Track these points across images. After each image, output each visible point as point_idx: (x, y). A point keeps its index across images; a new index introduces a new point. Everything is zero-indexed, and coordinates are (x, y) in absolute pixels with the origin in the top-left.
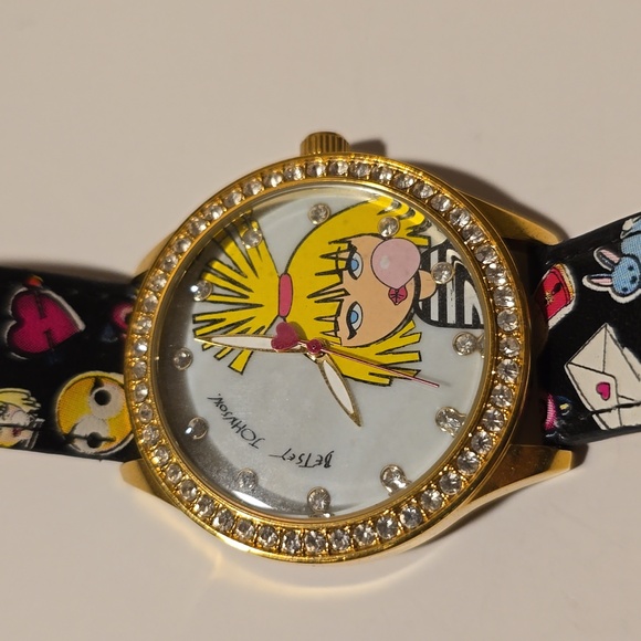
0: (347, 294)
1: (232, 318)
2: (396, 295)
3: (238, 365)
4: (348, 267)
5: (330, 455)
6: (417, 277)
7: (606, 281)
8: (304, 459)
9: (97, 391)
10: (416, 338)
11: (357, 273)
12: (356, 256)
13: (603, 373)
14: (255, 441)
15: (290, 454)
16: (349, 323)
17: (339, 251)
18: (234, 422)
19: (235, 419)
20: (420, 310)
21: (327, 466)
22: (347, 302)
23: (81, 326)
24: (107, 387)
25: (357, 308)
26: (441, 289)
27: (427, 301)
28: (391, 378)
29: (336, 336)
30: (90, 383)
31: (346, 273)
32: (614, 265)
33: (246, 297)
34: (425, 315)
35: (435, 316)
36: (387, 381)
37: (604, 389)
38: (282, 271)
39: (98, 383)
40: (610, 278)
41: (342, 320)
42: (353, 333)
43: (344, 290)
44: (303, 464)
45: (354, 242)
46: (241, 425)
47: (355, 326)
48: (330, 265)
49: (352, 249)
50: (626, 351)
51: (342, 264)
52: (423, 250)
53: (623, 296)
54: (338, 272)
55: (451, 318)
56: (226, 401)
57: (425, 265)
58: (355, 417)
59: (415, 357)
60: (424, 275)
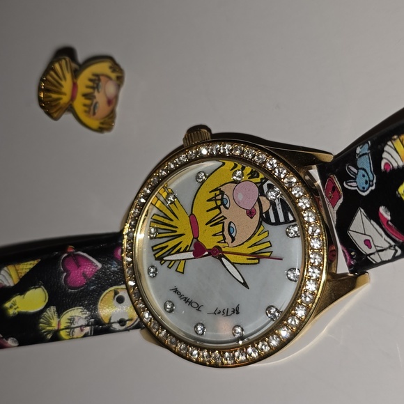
0: (225, 218)
1: (171, 244)
2: (251, 214)
3: (180, 269)
4: (223, 204)
5: (238, 307)
6: (259, 201)
7: (354, 184)
8: (225, 312)
9: (116, 297)
10: (266, 234)
11: (227, 206)
12: (225, 196)
13: (365, 234)
14: (198, 309)
15: (218, 311)
16: (230, 234)
17: (216, 196)
18: (186, 300)
19: (186, 298)
20: (265, 219)
21: (238, 313)
22: (226, 223)
23: (99, 265)
24: (121, 293)
25: (232, 225)
26: (273, 204)
27: (267, 213)
28: (258, 259)
29: (225, 242)
30: (113, 294)
31: (222, 207)
32: (356, 175)
33: (176, 231)
34: (268, 220)
35: (273, 220)
36: (256, 261)
37: (367, 243)
38: (189, 213)
39: (116, 293)
40: (355, 182)
41: (226, 233)
42: (233, 239)
43: (223, 216)
44: (226, 314)
45: (222, 188)
46: (190, 301)
47: (233, 235)
48: (213, 204)
49: (222, 193)
50: (372, 221)
51: (219, 203)
52: (259, 185)
53: (364, 192)
54: (218, 207)
55: (282, 219)
56: (179, 290)
57: (262, 193)
58: (245, 284)
59: (268, 244)
60: (262, 198)
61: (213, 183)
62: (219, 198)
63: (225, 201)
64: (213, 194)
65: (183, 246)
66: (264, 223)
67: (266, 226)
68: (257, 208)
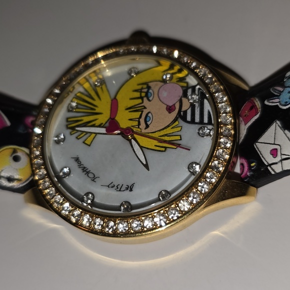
0: (145, 108)
1: (86, 119)
2: (170, 109)
3: (88, 142)
4: (147, 96)
5: (133, 185)
6: (181, 101)
7: (277, 100)
8: (119, 187)
9: (14, 155)
10: (180, 128)
11: (151, 98)
12: (151, 91)
13: (274, 144)
14: (94, 179)
15: (112, 185)
16: (146, 122)
17: (142, 88)
18: (84, 170)
19: (85, 168)
20: (182, 116)
21: (131, 190)
22: (145, 112)
23: (8, 123)
24: (19, 154)
25: (150, 115)
26: (192, 106)
27: (185, 112)
28: (166, 148)
29: (139, 128)
30: (11, 151)
31: (145, 99)
32: (281, 92)
34: (184, 118)
35: (189, 118)
36: (163, 149)
37: (274, 153)
39: (15, 151)
40: (279, 98)
42: (147, 126)
43: (144, 106)
44: (119, 189)
45: (150, 84)
46: (88, 171)
47: (149, 123)
48: (137, 95)
49: (149, 88)
50: (286, 131)
51: (143, 94)
52: (184, 88)
54: (141, 98)
55: (197, 119)
56: (81, 159)
57: (185, 95)
58: (146, 166)
59: (178, 138)
60: (184, 100)
62: (145, 91)
63: (149, 94)
64: (140, 87)
65: (97, 123)
66: (180, 120)
67: (180, 122)
68: (177, 106)
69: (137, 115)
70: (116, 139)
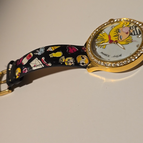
0: (119, 35)
2: (127, 33)
3: (104, 47)
5: (121, 55)
6: (129, 30)
14: (109, 56)
15: (115, 56)
16: (120, 38)
17: (117, 30)
18: (105, 55)
21: (121, 56)
23: (78, 50)
25: (121, 36)
26: (134, 31)
28: (128, 43)
29: (119, 40)
31: (118, 33)
33: (103, 39)
34: (132, 34)
39: (82, 56)
41: (119, 38)
42: (121, 39)
44: (117, 57)
52: (130, 27)
55: (136, 34)
56: (103, 52)
57: (130, 29)
58: (124, 49)
59: (132, 40)
61: (116, 28)
63: (119, 31)
64: (116, 30)
65: (106, 42)
69: (117, 37)
70: (113, 45)
